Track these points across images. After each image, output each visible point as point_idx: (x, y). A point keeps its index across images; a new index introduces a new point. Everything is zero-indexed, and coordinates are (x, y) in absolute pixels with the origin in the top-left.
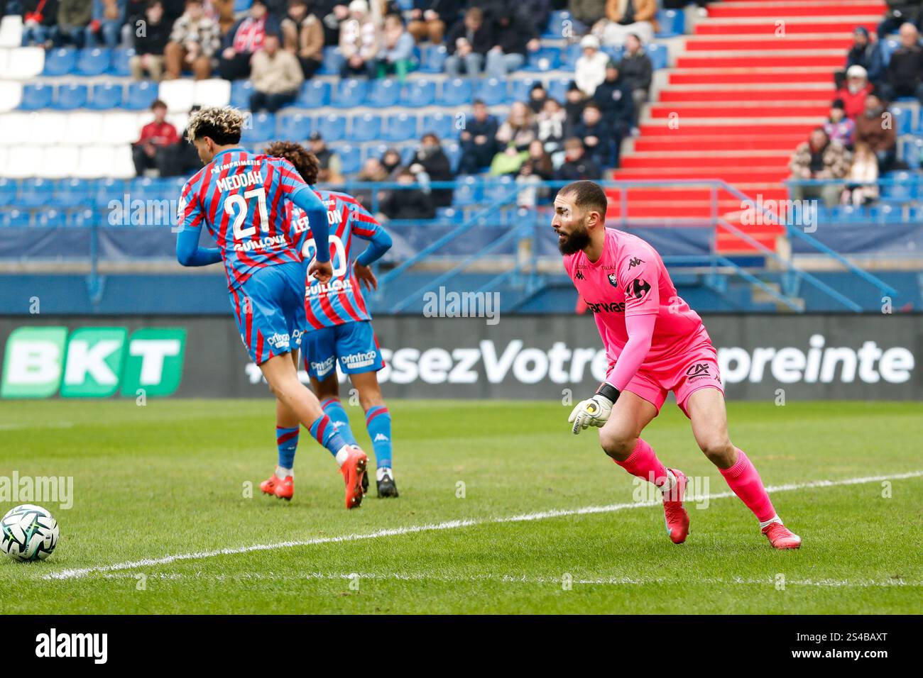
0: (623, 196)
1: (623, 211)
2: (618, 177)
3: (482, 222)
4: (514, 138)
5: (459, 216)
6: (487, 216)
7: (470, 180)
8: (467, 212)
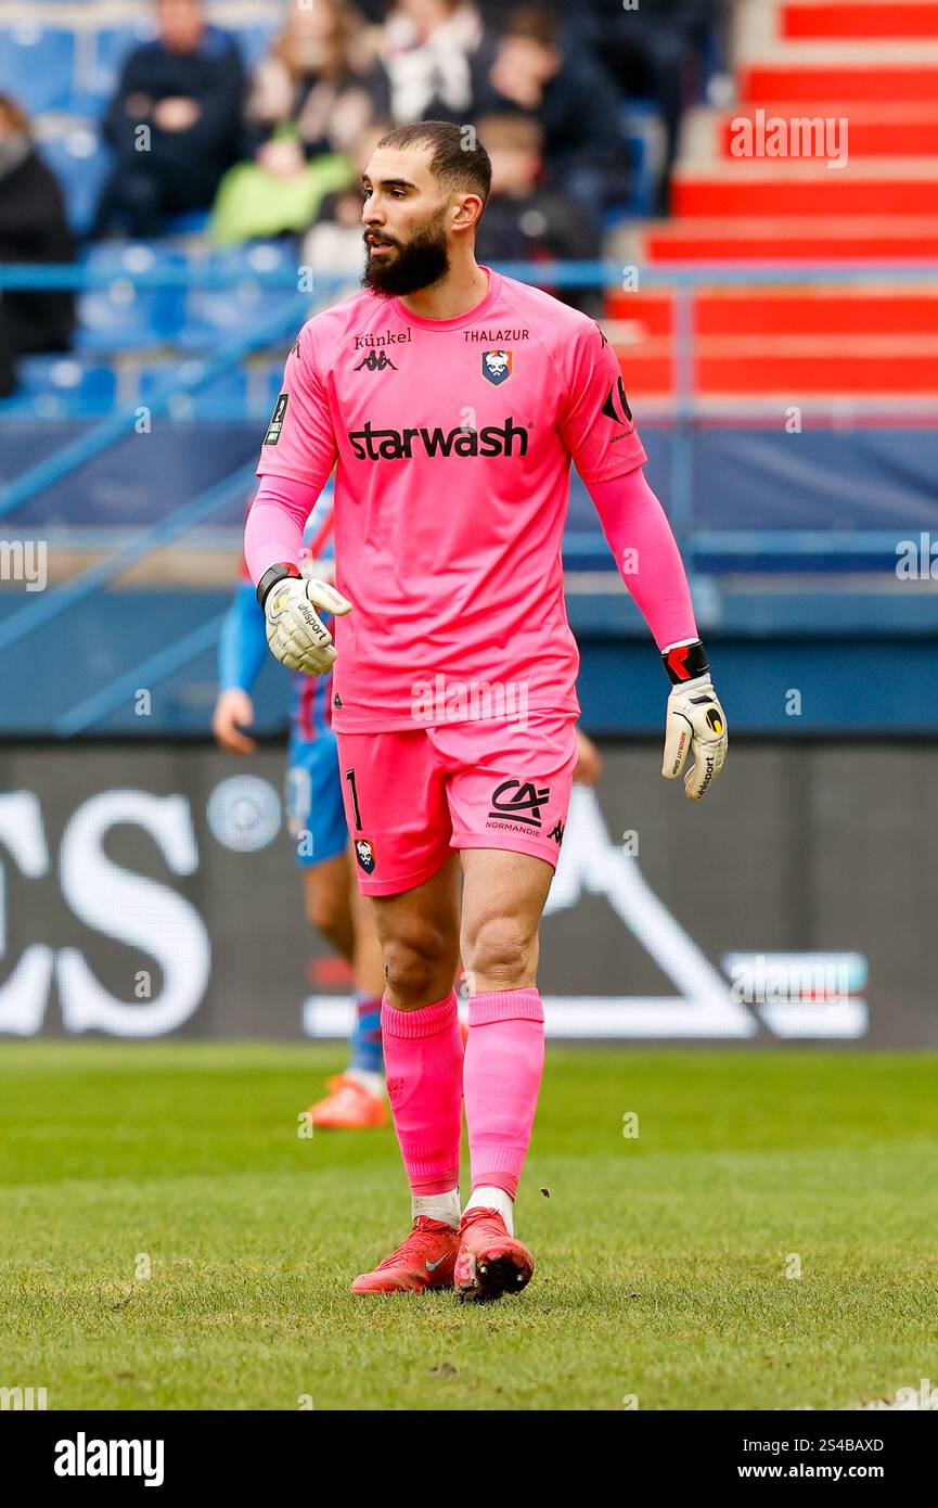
0: (683, 318)
1: (684, 374)
2: (661, 251)
3: (183, 410)
4: (298, 109)
5: (100, 386)
6: (195, 391)
7: (138, 259)
8: (128, 371)
